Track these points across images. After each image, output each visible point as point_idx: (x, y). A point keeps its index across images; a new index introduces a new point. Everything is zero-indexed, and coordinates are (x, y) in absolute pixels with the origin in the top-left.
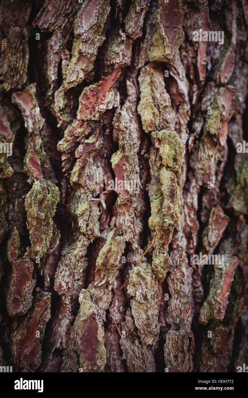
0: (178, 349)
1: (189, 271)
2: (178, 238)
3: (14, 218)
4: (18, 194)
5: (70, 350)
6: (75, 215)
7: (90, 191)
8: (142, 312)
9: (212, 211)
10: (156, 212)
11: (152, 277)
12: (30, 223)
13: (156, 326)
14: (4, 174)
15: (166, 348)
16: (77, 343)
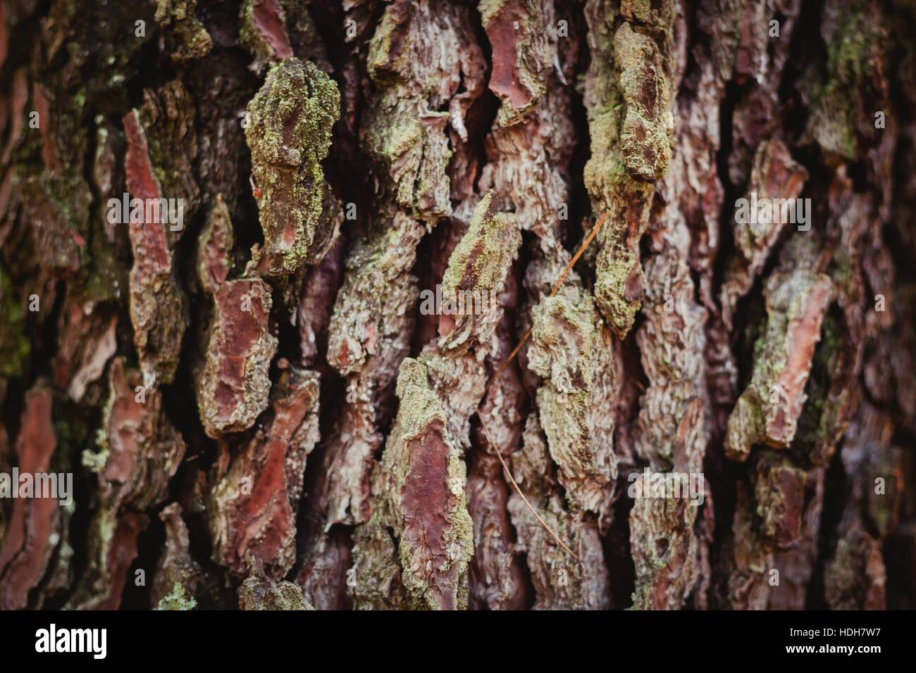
0: (668, 521)
1: (697, 315)
2: (666, 222)
3: (216, 174)
4: (226, 108)
5: (373, 528)
6: (383, 157)
7: (422, 92)
8: (569, 418)
9: (760, 149)
10: (605, 148)
11: (595, 324)
12: (260, 180)
13: (607, 460)
14: (186, 49)
15: (636, 521)
16: (393, 505)
